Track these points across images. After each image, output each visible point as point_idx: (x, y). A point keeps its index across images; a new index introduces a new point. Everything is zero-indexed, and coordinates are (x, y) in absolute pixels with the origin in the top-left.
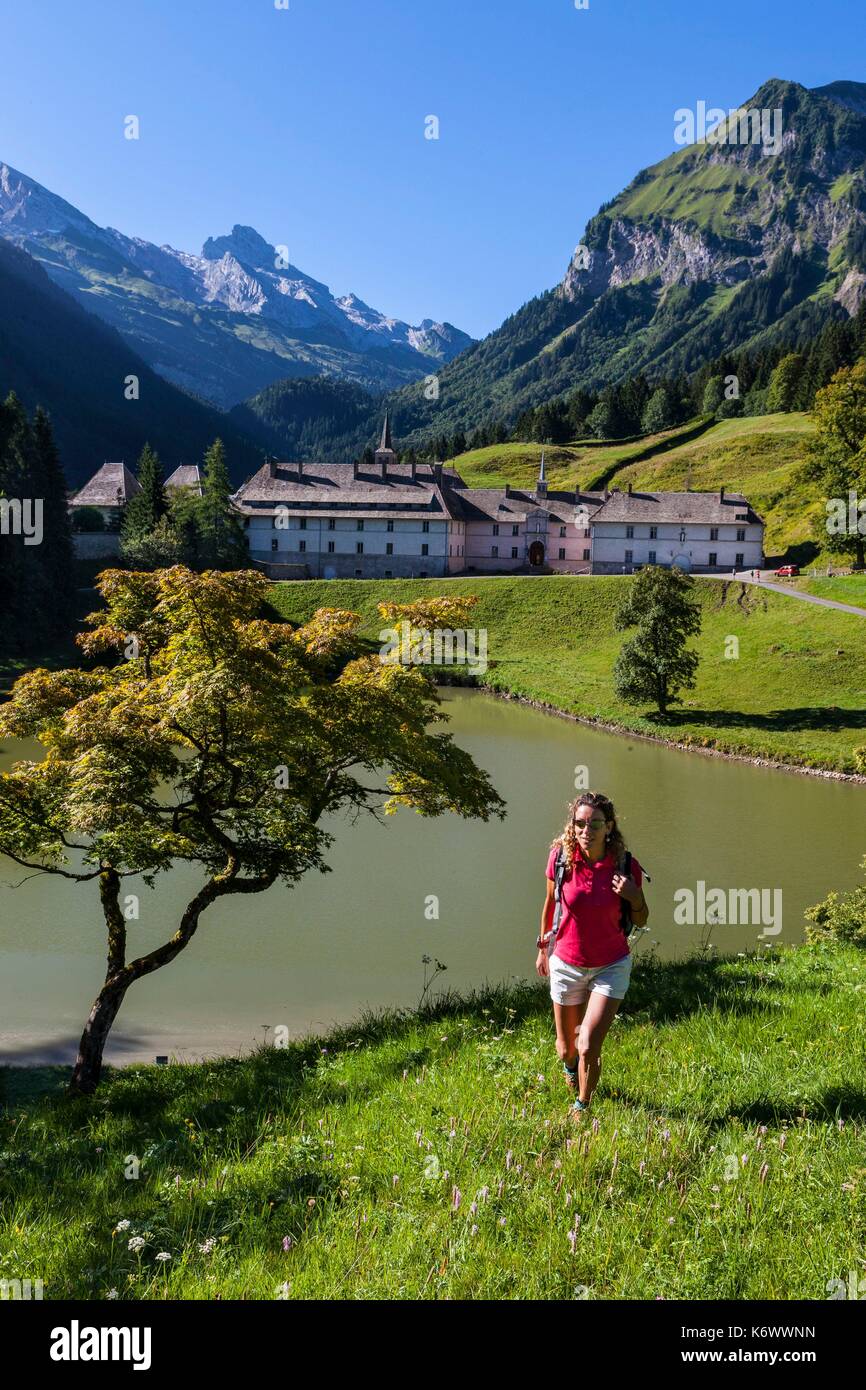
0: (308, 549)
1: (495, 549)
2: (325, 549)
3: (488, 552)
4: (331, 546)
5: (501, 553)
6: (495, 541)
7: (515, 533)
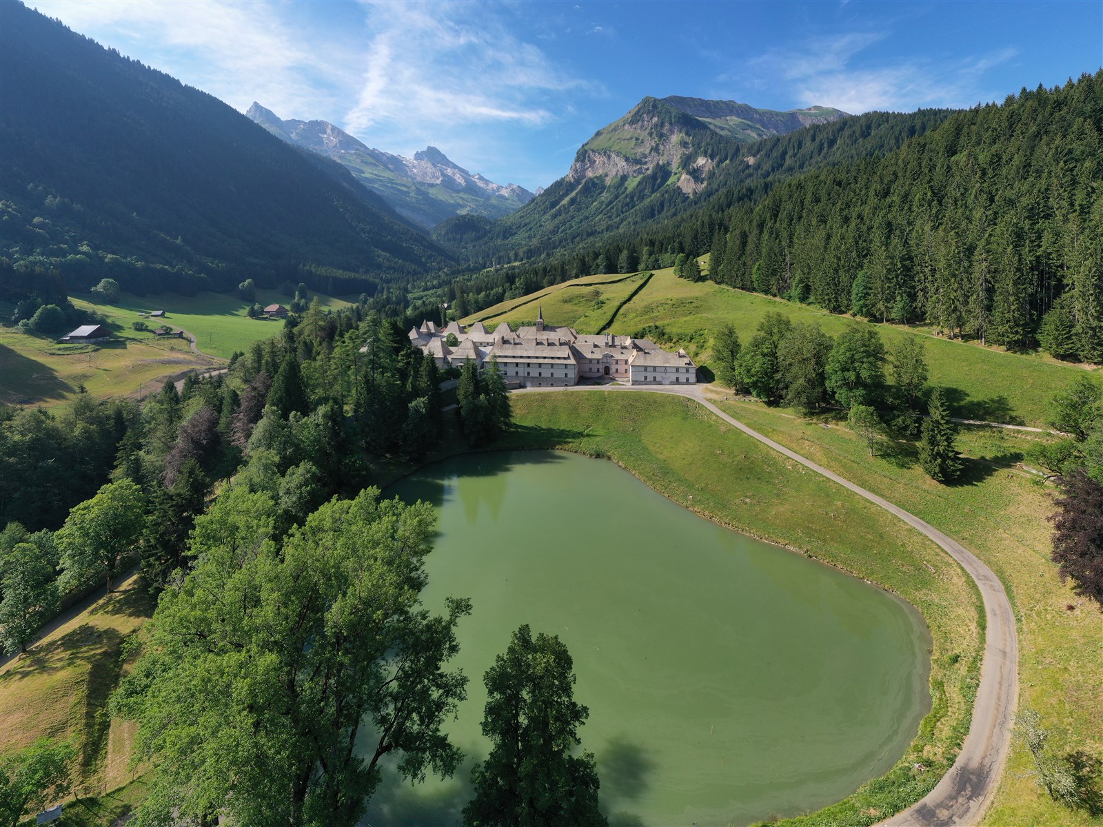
0: (519, 375)
1: (591, 369)
2: (526, 375)
3: (588, 370)
4: (529, 373)
5: (593, 370)
6: (590, 366)
7: (598, 363)
